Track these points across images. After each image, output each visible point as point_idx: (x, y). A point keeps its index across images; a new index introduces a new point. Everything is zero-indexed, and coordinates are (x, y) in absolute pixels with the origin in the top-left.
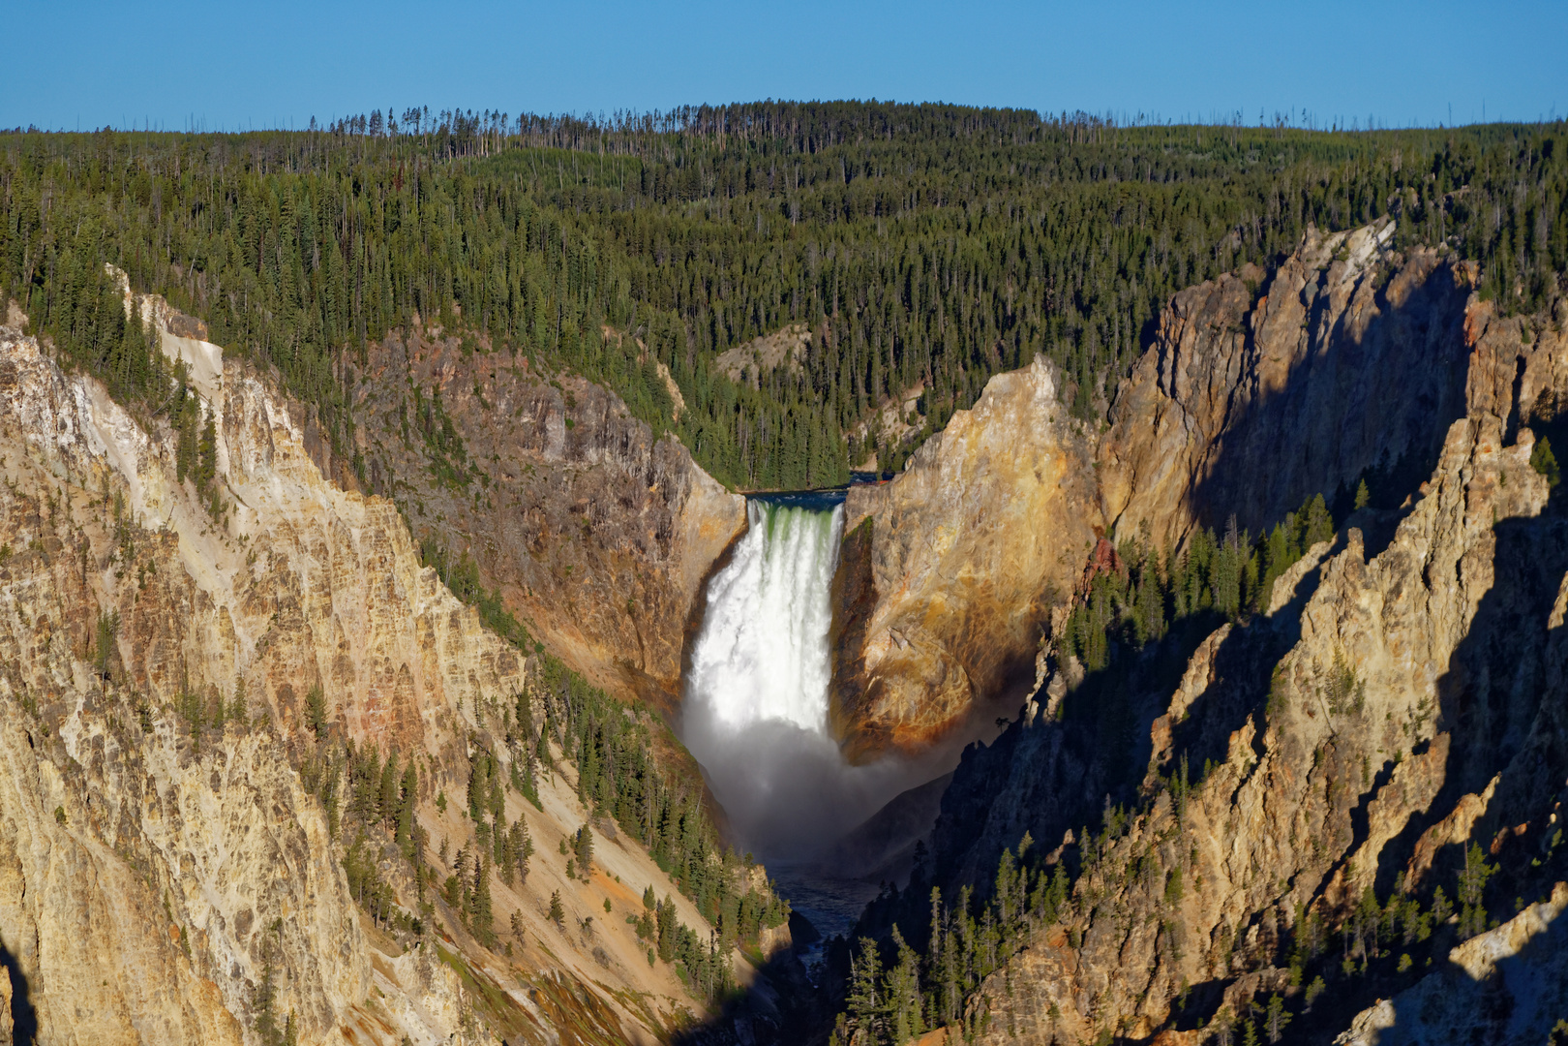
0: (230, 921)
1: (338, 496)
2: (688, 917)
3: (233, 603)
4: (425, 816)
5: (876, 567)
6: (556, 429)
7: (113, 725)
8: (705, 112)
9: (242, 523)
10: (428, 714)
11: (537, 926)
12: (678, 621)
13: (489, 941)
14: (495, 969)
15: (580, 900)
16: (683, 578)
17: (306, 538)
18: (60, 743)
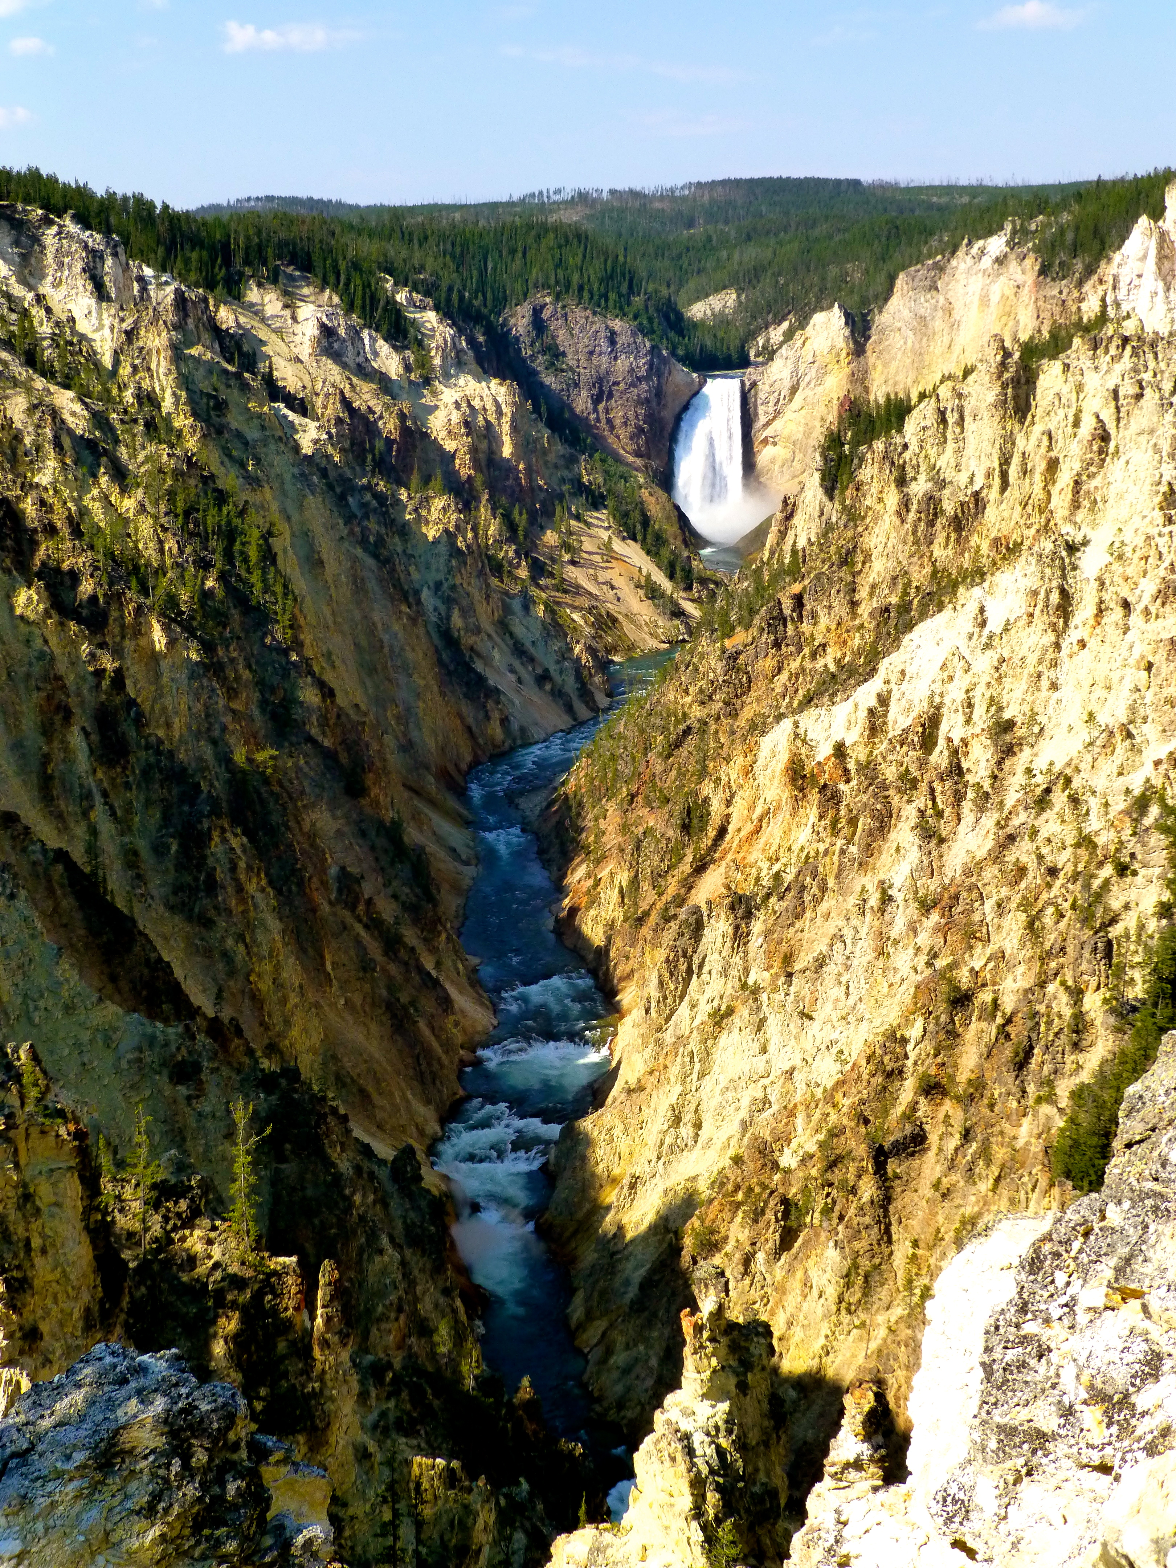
0: (432, 584)
1: (493, 383)
2: (658, 576)
6: (605, 346)
8: (699, 185)
12: (666, 436)
13: (564, 592)
15: (605, 571)
17: (476, 404)
18: (347, 505)
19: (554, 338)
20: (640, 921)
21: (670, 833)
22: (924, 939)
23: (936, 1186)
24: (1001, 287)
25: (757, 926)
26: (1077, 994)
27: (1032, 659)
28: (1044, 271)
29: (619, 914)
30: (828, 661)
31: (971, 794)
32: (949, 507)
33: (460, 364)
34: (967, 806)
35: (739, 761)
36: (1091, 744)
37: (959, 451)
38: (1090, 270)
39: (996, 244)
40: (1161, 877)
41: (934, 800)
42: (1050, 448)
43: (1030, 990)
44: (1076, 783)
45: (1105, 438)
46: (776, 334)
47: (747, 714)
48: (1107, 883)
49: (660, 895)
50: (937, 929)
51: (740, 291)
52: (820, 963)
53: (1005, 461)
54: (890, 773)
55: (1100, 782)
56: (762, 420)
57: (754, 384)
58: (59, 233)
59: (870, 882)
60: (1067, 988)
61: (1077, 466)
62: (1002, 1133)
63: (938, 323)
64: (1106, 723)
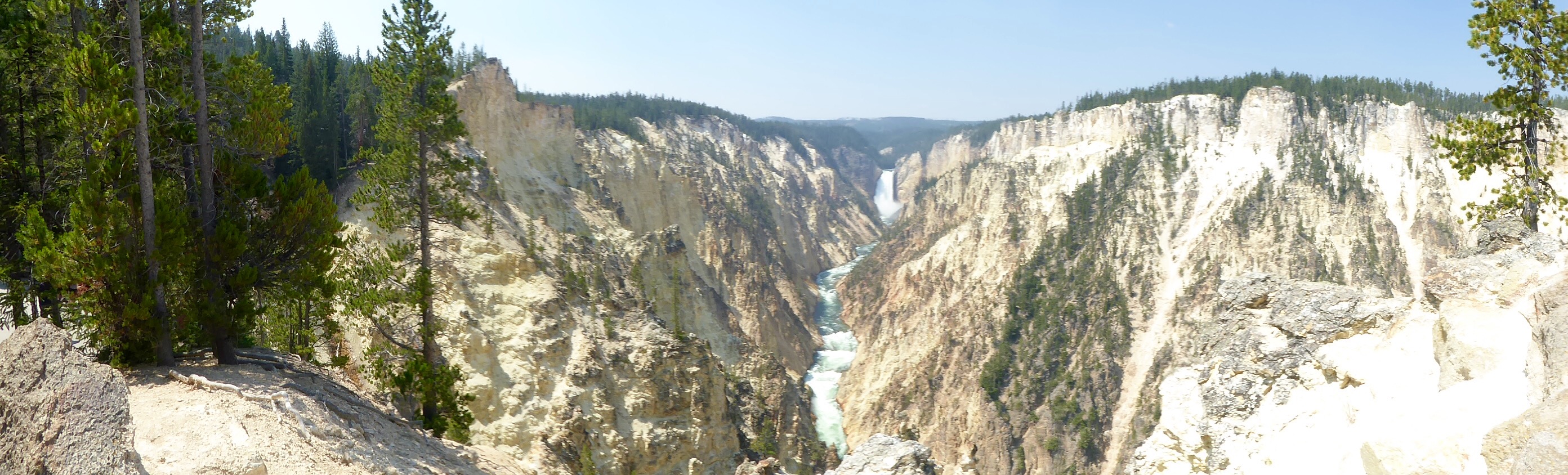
1: (830, 169)
2: (872, 224)
3: (815, 183)
4: (838, 210)
5: (898, 179)
7: (797, 199)
9: (816, 173)
10: (839, 198)
11: (852, 225)
12: (873, 186)
13: (846, 227)
15: (857, 221)
16: (874, 179)
17: (825, 174)
19: (845, 158)
20: (864, 318)
22: (942, 323)
23: (946, 391)
24: (960, 148)
25: (897, 320)
26: (984, 338)
27: (971, 249)
28: (971, 145)
29: (858, 315)
30: (916, 248)
31: (955, 285)
32: (948, 207)
34: (954, 288)
35: (892, 275)
36: (986, 271)
37: (950, 192)
38: (983, 145)
39: (959, 137)
40: (1005, 306)
41: (945, 286)
42: (974, 192)
43: (972, 338)
44: (983, 282)
45: (987, 190)
46: (902, 159)
47: (895, 262)
48: (991, 310)
50: (947, 321)
51: (893, 147)
52: (915, 330)
53: (963, 195)
54: (933, 278)
55: (989, 282)
56: (899, 182)
57: (897, 172)
59: (927, 308)
60: (981, 337)
61: (981, 197)
62: (965, 375)
63: (944, 158)
64: (990, 266)
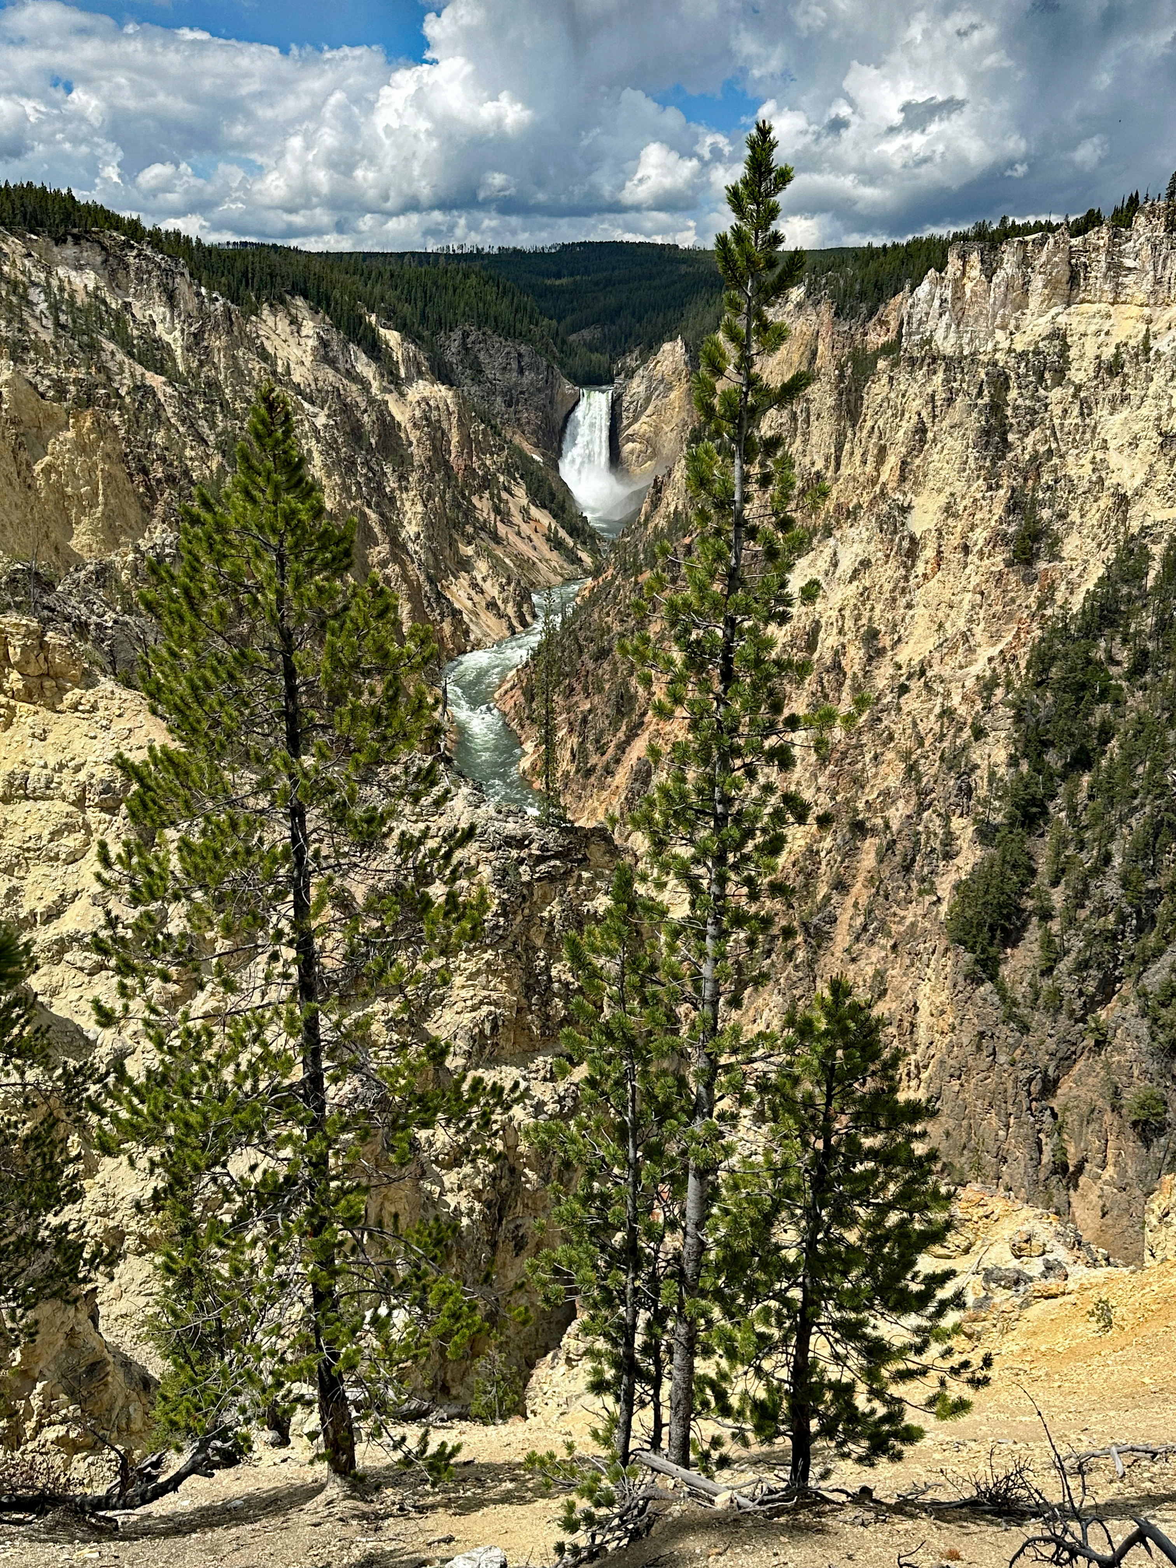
1: (443, 388)
2: (562, 533)
3: (409, 426)
4: (475, 499)
5: (624, 415)
6: (515, 366)
7: (371, 469)
8: (563, 246)
9: (409, 398)
10: (475, 466)
11: (513, 538)
12: (557, 433)
13: (498, 543)
14: (499, 553)
15: (526, 529)
16: (558, 417)
17: (431, 403)
19: (476, 357)
20: (589, 772)
21: (608, 711)
23: (847, 950)
24: (800, 325)
26: (947, 820)
27: (888, 587)
28: (838, 312)
29: (573, 769)
31: (848, 682)
33: (420, 375)
36: (941, 645)
37: (805, 442)
39: (797, 294)
40: (1007, 737)
41: (822, 686)
42: (880, 439)
43: (908, 817)
44: (929, 674)
45: (922, 430)
46: (634, 359)
49: (603, 754)
50: (832, 776)
51: (603, 325)
53: (839, 448)
55: (947, 672)
56: (625, 422)
57: (620, 396)
58: (138, 256)
60: (939, 815)
61: (904, 450)
62: (895, 915)
64: (950, 631)
